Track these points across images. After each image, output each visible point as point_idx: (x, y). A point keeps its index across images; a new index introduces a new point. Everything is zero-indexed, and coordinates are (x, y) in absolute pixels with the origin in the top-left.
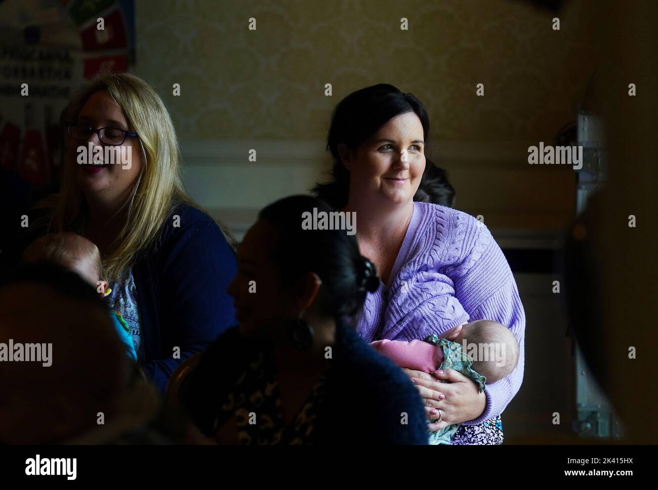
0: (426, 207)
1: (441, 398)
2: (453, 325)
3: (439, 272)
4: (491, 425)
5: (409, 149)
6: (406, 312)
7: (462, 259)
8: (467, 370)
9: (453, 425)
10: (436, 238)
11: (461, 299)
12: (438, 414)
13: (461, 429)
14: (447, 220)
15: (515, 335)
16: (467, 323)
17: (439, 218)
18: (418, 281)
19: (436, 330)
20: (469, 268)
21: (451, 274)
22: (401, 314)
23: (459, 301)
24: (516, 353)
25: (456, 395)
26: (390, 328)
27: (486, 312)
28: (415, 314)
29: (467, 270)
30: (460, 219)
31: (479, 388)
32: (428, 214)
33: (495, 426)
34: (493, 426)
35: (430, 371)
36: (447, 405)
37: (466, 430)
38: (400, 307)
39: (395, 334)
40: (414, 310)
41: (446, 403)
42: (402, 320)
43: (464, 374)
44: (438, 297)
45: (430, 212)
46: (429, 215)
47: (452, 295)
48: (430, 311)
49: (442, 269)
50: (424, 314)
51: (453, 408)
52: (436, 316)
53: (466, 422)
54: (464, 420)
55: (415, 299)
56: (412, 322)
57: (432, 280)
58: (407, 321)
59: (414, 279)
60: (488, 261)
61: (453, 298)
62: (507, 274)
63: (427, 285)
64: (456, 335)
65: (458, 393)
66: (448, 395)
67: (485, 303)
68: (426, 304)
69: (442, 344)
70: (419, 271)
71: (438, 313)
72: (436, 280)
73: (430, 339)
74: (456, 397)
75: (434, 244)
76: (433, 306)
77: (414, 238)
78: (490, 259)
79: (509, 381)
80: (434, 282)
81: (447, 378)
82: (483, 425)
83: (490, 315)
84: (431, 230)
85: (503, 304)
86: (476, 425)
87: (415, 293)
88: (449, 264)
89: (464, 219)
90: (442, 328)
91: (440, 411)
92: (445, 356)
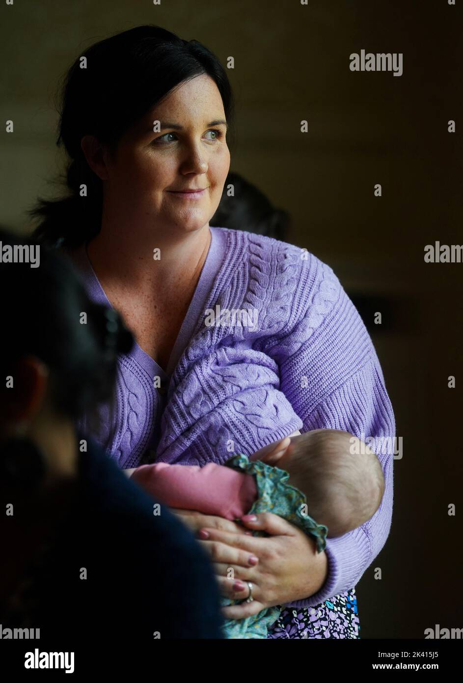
0: (233, 237)
2: (275, 438)
3: (254, 347)
4: (338, 605)
5: (203, 137)
6: (196, 416)
7: (291, 325)
8: (297, 515)
9: (273, 608)
10: (249, 290)
12: (247, 590)
13: (286, 613)
14: (268, 261)
17: (253, 257)
18: (217, 363)
19: (246, 446)
20: (303, 340)
21: (275, 351)
22: (189, 420)
23: (287, 397)
24: (379, 486)
25: (277, 557)
26: (169, 443)
27: (330, 415)
28: (212, 419)
29: (300, 345)
30: (290, 258)
31: (315, 545)
32: (235, 248)
33: (344, 606)
34: (342, 606)
35: (235, 516)
36: (262, 575)
37: (295, 615)
38: (187, 407)
39: (178, 452)
40: (210, 412)
41: (261, 572)
42: (189, 429)
44: (250, 390)
45: (239, 246)
46: (237, 251)
47: (275, 386)
48: (238, 415)
49: (259, 342)
50: (226, 419)
51: (272, 580)
52: (247, 423)
53: (293, 603)
54: (289, 600)
55: (211, 395)
56: (206, 433)
58: (198, 432)
59: (212, 360)
60: (335, 328)
61: (276, 391)
62: (365, 351)
63: (234, 370)
64: (280, 454)
65: (280, 553)
66: (264, 557)
67: (329, 399)
68: (230, 402)
69: (255, 472)
70: (220, 345)
71: (251, 417)
72: (249, 361)
73: (235, 463)
74: (278, 561)
75: (245, 300)
76: (242, 406)
77: (212, 288)
78: (337, 325)
79: (366, 532)
80: (245, 365)
81: (263, 528)
82: (323, 606)
83: (337, 420)
84: (241, 275)
85: (359, 401)
86: (313, 608)
87: (213, 385)
88: (270, 334)
89: (295, 258)
90: (257, 443)
91: (251, 585)
92: (260, 492)
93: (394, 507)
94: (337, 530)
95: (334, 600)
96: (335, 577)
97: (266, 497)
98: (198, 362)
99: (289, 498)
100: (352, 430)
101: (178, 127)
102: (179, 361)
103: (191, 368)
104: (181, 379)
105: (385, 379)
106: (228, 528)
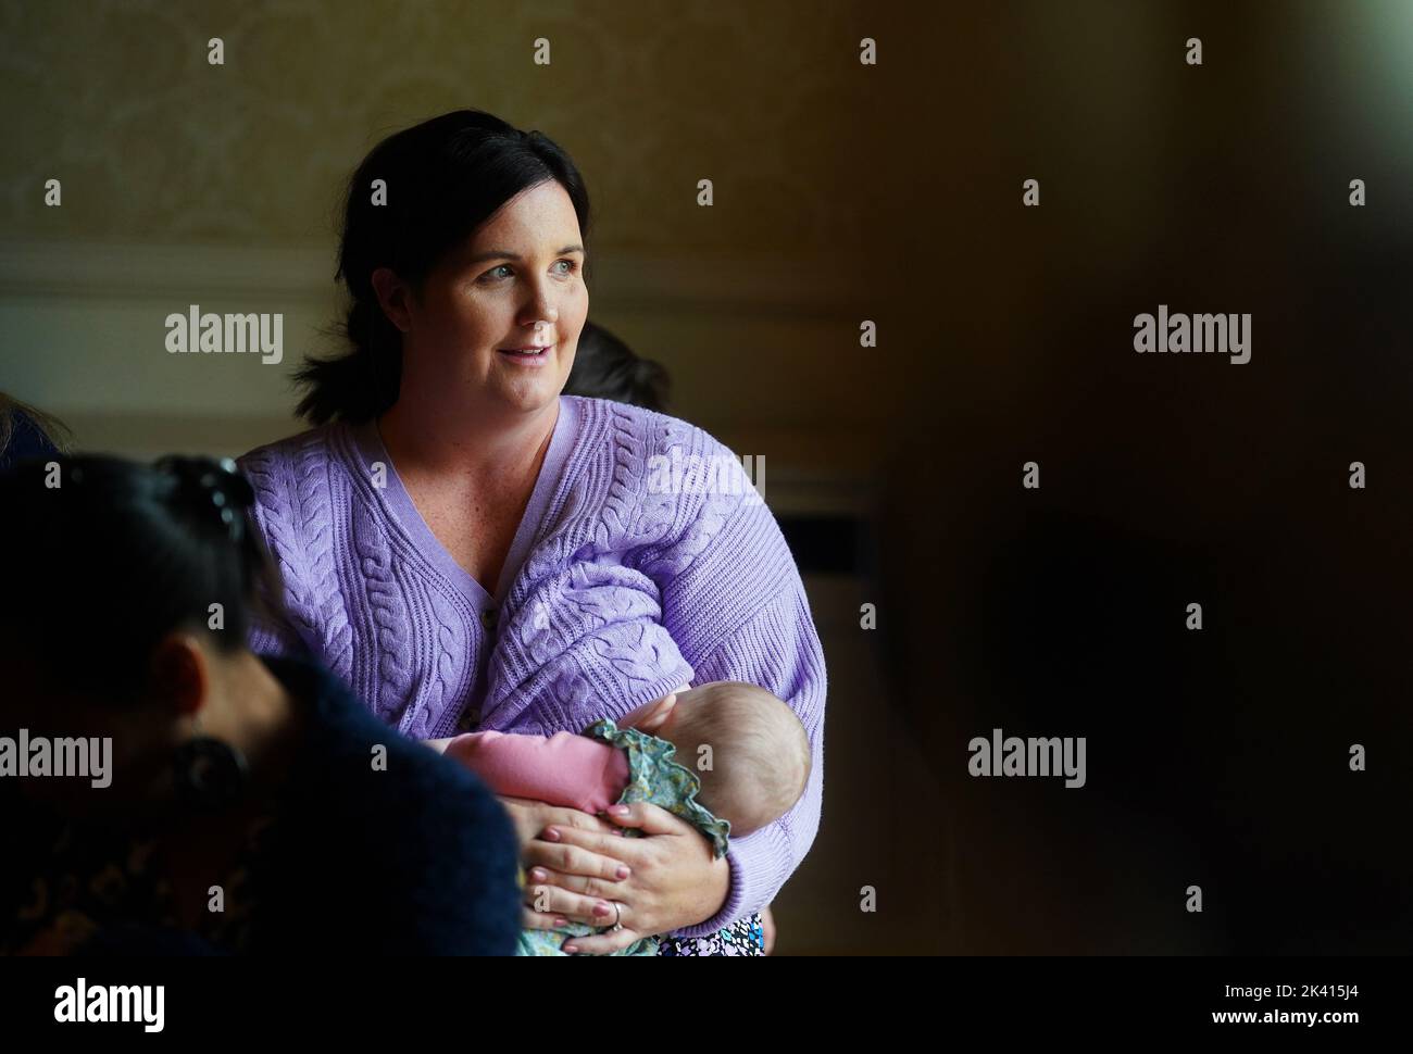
0: (589, 407)
1: (620, 876)
2: (654, 693)
3: (624, 563)
4: (737, 934)
5: (550, 271)
6: (541, 661)
7: (678, 530)
8: (687, 806)
9: (649, 939)
10: (615, 479)
11: (675, 628)
12: (613, 913)
13: (667, 946)
14: (641, 438)
15: (802, 718)
16: (690, 688)
17: (620, 433)
18: (572, 585)
19: (612, 704)
20: (696, 553)
21: (654, 568)
22: (530, 666)
23: (671, 636)
24: (805, 764)
25: (657, 864)
26: (500, 698)
27: (735, 660)
28: (564, 665)
29: (691, 559)
30: (673, 435)
31: (712, 847)
32: (594, 422)
33: (746, 937)
34: (743, 937)
35: (597, 809)
36: (635, 891)
37: (679, 950)
38: (527, 647)
39: (512, 712)
40: (560, 655)
41: (634, 887)
42: (530, 679)
43: (677, 815)
44: (619, 624)
45: (599, 420)
46: (597, 426)
47: (654, 619)
48: (600, 659)
49: (633, 556)
50: (584, 666)
51: (650, 899)
52: (613, 670)
53: (680, 930)
54: (675, 927)
55: (563, 630)
56: (554, 685)
57: (608, 583)
58: (543, 683)
59: (563, 580)
60: (741, 536)
61: (657, 626)
62: (784, 569)
63: (595, 595)
64: (661, 719)
65: (662, 860)
66: (638, 866)
67: (733, 638)
68: (589, 642)
69: (627, 744)
70: (575, 559)
71: (619, 663)
72: (617, 583)
73: (597, 731)
74: (658, 872)
75: (610, 494)
76: (607, 647)
77: (560, 478)
78: (744, 531)
79: (784, 828)
80: (611, 588)
81: (637, 826)
82: (717, 937)
83: (744, 667)
84: (603, 460)
85: (775, 640)
86: (703, 938)
87: (565, 616)
88: (647, 542)
89: (681, 435)
90: (628, 701)
91: (619, 906)
92: (633, 773)
93: (824, 793)
94: (743, 826)
95: (733, 928)
96: (741, 893)
97: (643, 781)
98: (543, 582)
99: (676, 783)
100: (765, 682)
101: (514, 257)
102: (514, 580)
103: (533, 592)
104: (518, 607)
105: (812, 610)
106: (587, 826)
